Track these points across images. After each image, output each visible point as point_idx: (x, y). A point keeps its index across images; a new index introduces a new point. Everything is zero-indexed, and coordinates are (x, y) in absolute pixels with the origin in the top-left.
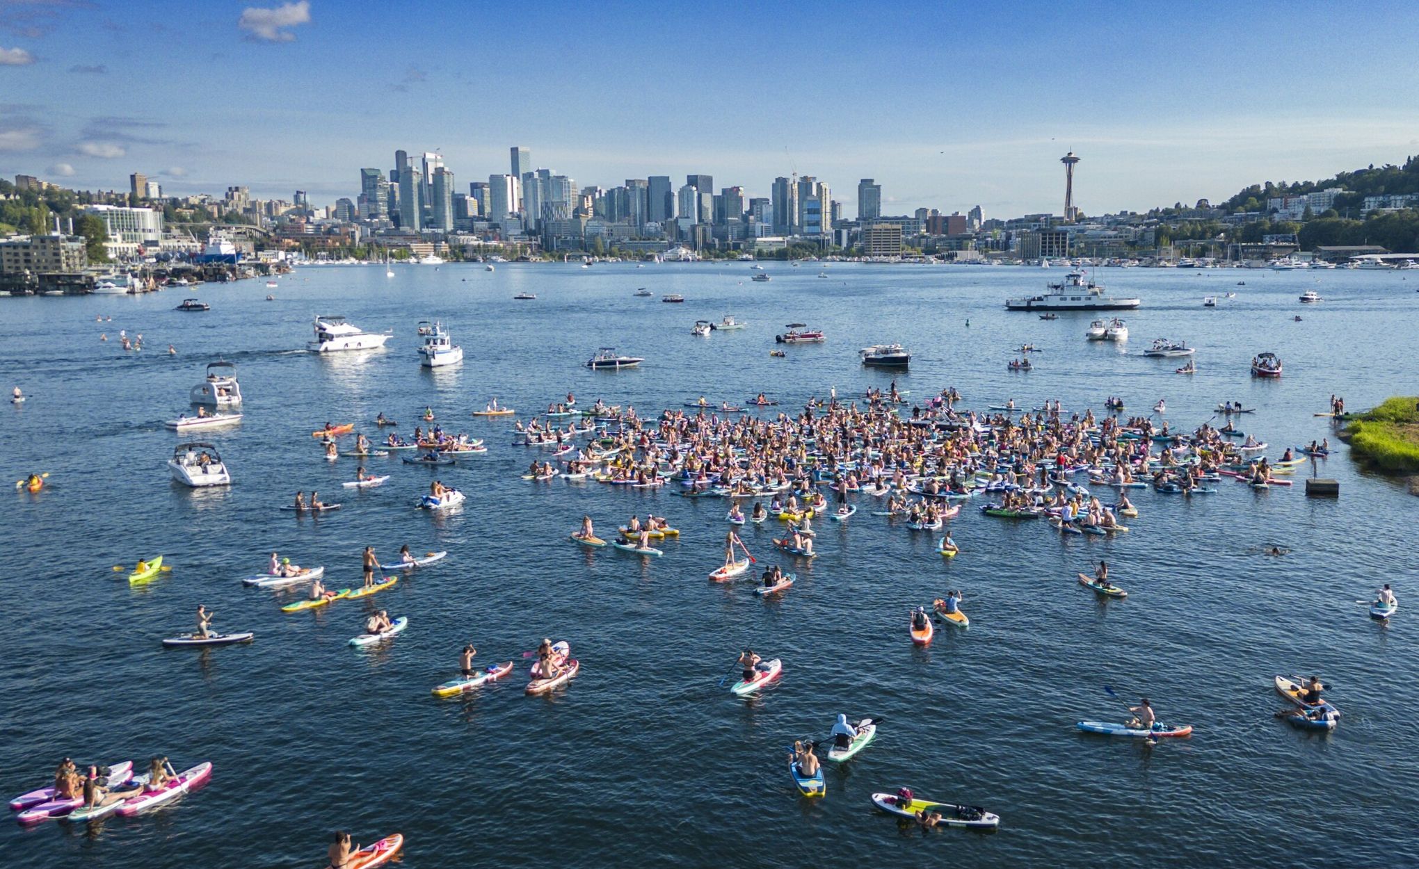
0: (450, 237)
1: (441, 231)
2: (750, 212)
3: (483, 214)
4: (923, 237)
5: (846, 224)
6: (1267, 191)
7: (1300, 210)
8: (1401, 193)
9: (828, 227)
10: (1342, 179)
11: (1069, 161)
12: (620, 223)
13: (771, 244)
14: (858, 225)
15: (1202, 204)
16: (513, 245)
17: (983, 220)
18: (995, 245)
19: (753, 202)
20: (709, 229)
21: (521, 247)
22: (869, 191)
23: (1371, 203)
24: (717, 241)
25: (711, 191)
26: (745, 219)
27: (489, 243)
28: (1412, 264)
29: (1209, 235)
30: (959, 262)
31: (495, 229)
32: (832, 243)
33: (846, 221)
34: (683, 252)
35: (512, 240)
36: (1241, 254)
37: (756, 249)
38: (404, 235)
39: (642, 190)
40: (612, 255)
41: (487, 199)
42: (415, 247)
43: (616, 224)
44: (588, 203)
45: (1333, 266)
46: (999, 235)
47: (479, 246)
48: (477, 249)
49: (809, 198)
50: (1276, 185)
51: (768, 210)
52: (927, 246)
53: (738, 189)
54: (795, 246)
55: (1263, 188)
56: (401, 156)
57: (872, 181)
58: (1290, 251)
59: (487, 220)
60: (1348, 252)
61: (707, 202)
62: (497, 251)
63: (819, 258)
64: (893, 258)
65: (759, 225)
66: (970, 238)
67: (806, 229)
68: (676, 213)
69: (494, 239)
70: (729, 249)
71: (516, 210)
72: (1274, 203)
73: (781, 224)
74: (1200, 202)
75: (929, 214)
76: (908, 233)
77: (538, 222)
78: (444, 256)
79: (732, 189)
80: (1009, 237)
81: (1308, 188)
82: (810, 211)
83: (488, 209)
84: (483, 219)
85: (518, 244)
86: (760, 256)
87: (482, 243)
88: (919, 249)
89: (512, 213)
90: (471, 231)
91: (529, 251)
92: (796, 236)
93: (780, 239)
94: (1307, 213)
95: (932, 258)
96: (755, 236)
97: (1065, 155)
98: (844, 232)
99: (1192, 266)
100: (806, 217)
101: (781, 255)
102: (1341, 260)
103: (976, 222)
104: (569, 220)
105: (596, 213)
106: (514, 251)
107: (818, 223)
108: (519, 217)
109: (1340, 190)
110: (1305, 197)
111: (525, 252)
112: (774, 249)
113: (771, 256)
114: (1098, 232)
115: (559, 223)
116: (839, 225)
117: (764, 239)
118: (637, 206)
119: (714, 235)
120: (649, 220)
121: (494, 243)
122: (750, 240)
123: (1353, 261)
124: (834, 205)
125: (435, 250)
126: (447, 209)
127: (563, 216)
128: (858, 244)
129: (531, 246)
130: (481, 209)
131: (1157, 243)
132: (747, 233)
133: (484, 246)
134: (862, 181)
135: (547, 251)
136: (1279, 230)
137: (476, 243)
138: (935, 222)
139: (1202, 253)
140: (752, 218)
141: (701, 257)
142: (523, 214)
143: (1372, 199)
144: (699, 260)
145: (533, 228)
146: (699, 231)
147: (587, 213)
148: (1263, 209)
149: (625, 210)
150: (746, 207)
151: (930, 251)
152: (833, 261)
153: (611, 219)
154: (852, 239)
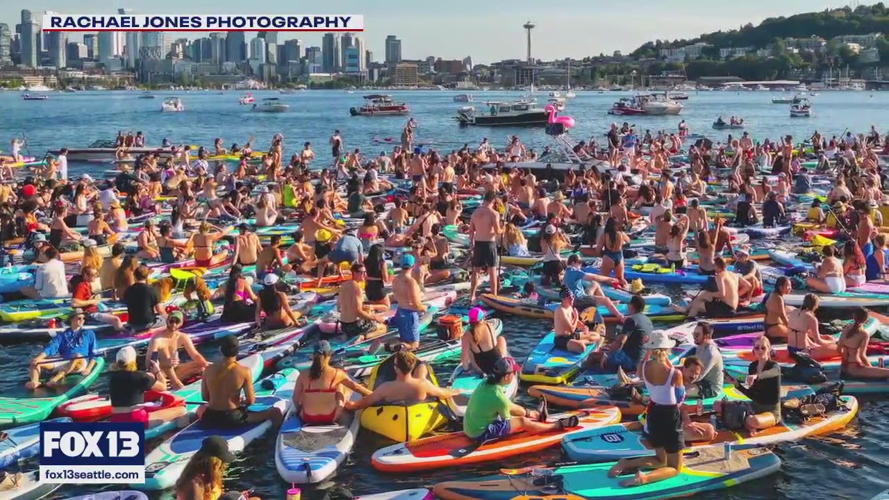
0: (60, 72)
1: (54, 68)
2: (306, 57)
3: (92, 56)
4: (433, 74)
5: (376, 65)
6: (657, 45)
7: (682, 57)
8: (741, 46)
9: (364, 67)
10: (704, 38)
11: (528, 27)
12: (205, 63)
13: (321, 78)
14: (386, 67)
15: (617, 54)
16: (113, 78)
17: (473, 65)
18: (483, 79)
19: (308, 50)
20: (273, 68)
21: (120, 79)
22: (393, 44)
23: (724, 53)
24: (279, 76)
25: (275, 41)
26: (302, 61)
27: (93, 76)
28: (762, 88)
29: (626, 72)
30: (459, 89)
31: (101, 67)
32: (367, 78)
33: (376, 63)
34: (252, 83)
35: (114, 74)
36: (651, 83)
37: (310, 81)
38: (19, 70)
39: (222, 40)
40: (195, 85)
41: (96, 45)
42: (26, 79)
43: (201, 63)
44: (179, 49)
45: (712, 89)
46: (486, 73)
47: (83, 78)
48: (81, 81)
49: (350, 47)
50: (663, 42)
51: (319, 55)
52: (435, 80)
53: (296, 41)
54: (340, 79)
55: (655, 44)
56: (25, 14)
57: (394, 37)
58: (681, 80)
59: (95, 61)
60: (719, 81)
61: (273, 49)
62: (99, 82)
63: (357, 88)
64: (412, 87)
65: (312, 65)
66: (466, 74)
67: (347, 69)
68: (249, 56)
69: (97, 73)
70: (289, 81)
71: (120, 54)
72: (664, 52)
73: (329, 64)
74: (616, 52)
75: (436, 59)
76: (422, 72)
77: (137, 62)
78: (53, 86)
79: (292, 41)
80: (492, 74)
81: (684, 43)
82: (351, 57)
83: (96, 53)
84: (91, 60)
85: (118, 78)
86: (313, 86)
87: (86, 76)
88: (431, 82)
89: (116, 56)
90: (80, 68)
91: (127, 82)
92: (341, 73)
93: (328, 75)
94: (686, 59)
95: (440, 87)
96: (308, 73)
97: (526, 23)
98: (376, 71)
99: (620, 90)
100: (348, 61)
101: (329, 86)
102: (716, 85)
103: (468, 66)
104: (163, 60)
105: (185, 56)
106: (114, 82)
107: (357, 65)
108: (122, 60)
109: (704, 44)
110: (683, 49)
111: (124, 83)
112: (323, 82)
113: (321, 87)
114: (553, 70)
115: (154, 63)
116: (372, 66)
117: (316, 74)
118: (217, 51)
119: (277, 72)
120: (227, 60)
121: (97, 76)
122: (306, 75)
123: (724, 86)
124: (368, 53)
125: (45, 81)
126: (61, 52)
127: (157, 57)
128: (385, 79)
129: (128, 78)
130: (90, 52)
131: (593, 77)
132: (303, 70)
133: (88, 78)
134: (389, 37)
135: (142, 83)
136: (671, 68)
137: (81, 76)
138: (440, 64)
139: (623, 83)
140: (307, 61)
141: (266, 86)
142: (126, 58)
143: (725, 50)
144: (265, 89)
145: (133, 66)
146: (266, 69)
147: (178, 57)
148: (657, 56)
149: (208, 54)
150: (302, 54)
151: (438, 82)
152: (368, 89)
153: (198, 61)
154: (381, 75)
